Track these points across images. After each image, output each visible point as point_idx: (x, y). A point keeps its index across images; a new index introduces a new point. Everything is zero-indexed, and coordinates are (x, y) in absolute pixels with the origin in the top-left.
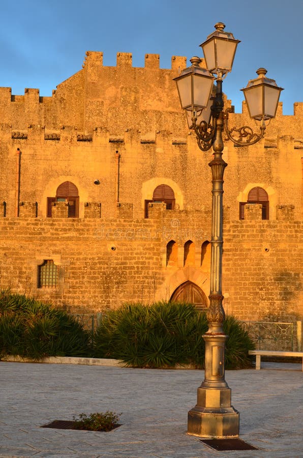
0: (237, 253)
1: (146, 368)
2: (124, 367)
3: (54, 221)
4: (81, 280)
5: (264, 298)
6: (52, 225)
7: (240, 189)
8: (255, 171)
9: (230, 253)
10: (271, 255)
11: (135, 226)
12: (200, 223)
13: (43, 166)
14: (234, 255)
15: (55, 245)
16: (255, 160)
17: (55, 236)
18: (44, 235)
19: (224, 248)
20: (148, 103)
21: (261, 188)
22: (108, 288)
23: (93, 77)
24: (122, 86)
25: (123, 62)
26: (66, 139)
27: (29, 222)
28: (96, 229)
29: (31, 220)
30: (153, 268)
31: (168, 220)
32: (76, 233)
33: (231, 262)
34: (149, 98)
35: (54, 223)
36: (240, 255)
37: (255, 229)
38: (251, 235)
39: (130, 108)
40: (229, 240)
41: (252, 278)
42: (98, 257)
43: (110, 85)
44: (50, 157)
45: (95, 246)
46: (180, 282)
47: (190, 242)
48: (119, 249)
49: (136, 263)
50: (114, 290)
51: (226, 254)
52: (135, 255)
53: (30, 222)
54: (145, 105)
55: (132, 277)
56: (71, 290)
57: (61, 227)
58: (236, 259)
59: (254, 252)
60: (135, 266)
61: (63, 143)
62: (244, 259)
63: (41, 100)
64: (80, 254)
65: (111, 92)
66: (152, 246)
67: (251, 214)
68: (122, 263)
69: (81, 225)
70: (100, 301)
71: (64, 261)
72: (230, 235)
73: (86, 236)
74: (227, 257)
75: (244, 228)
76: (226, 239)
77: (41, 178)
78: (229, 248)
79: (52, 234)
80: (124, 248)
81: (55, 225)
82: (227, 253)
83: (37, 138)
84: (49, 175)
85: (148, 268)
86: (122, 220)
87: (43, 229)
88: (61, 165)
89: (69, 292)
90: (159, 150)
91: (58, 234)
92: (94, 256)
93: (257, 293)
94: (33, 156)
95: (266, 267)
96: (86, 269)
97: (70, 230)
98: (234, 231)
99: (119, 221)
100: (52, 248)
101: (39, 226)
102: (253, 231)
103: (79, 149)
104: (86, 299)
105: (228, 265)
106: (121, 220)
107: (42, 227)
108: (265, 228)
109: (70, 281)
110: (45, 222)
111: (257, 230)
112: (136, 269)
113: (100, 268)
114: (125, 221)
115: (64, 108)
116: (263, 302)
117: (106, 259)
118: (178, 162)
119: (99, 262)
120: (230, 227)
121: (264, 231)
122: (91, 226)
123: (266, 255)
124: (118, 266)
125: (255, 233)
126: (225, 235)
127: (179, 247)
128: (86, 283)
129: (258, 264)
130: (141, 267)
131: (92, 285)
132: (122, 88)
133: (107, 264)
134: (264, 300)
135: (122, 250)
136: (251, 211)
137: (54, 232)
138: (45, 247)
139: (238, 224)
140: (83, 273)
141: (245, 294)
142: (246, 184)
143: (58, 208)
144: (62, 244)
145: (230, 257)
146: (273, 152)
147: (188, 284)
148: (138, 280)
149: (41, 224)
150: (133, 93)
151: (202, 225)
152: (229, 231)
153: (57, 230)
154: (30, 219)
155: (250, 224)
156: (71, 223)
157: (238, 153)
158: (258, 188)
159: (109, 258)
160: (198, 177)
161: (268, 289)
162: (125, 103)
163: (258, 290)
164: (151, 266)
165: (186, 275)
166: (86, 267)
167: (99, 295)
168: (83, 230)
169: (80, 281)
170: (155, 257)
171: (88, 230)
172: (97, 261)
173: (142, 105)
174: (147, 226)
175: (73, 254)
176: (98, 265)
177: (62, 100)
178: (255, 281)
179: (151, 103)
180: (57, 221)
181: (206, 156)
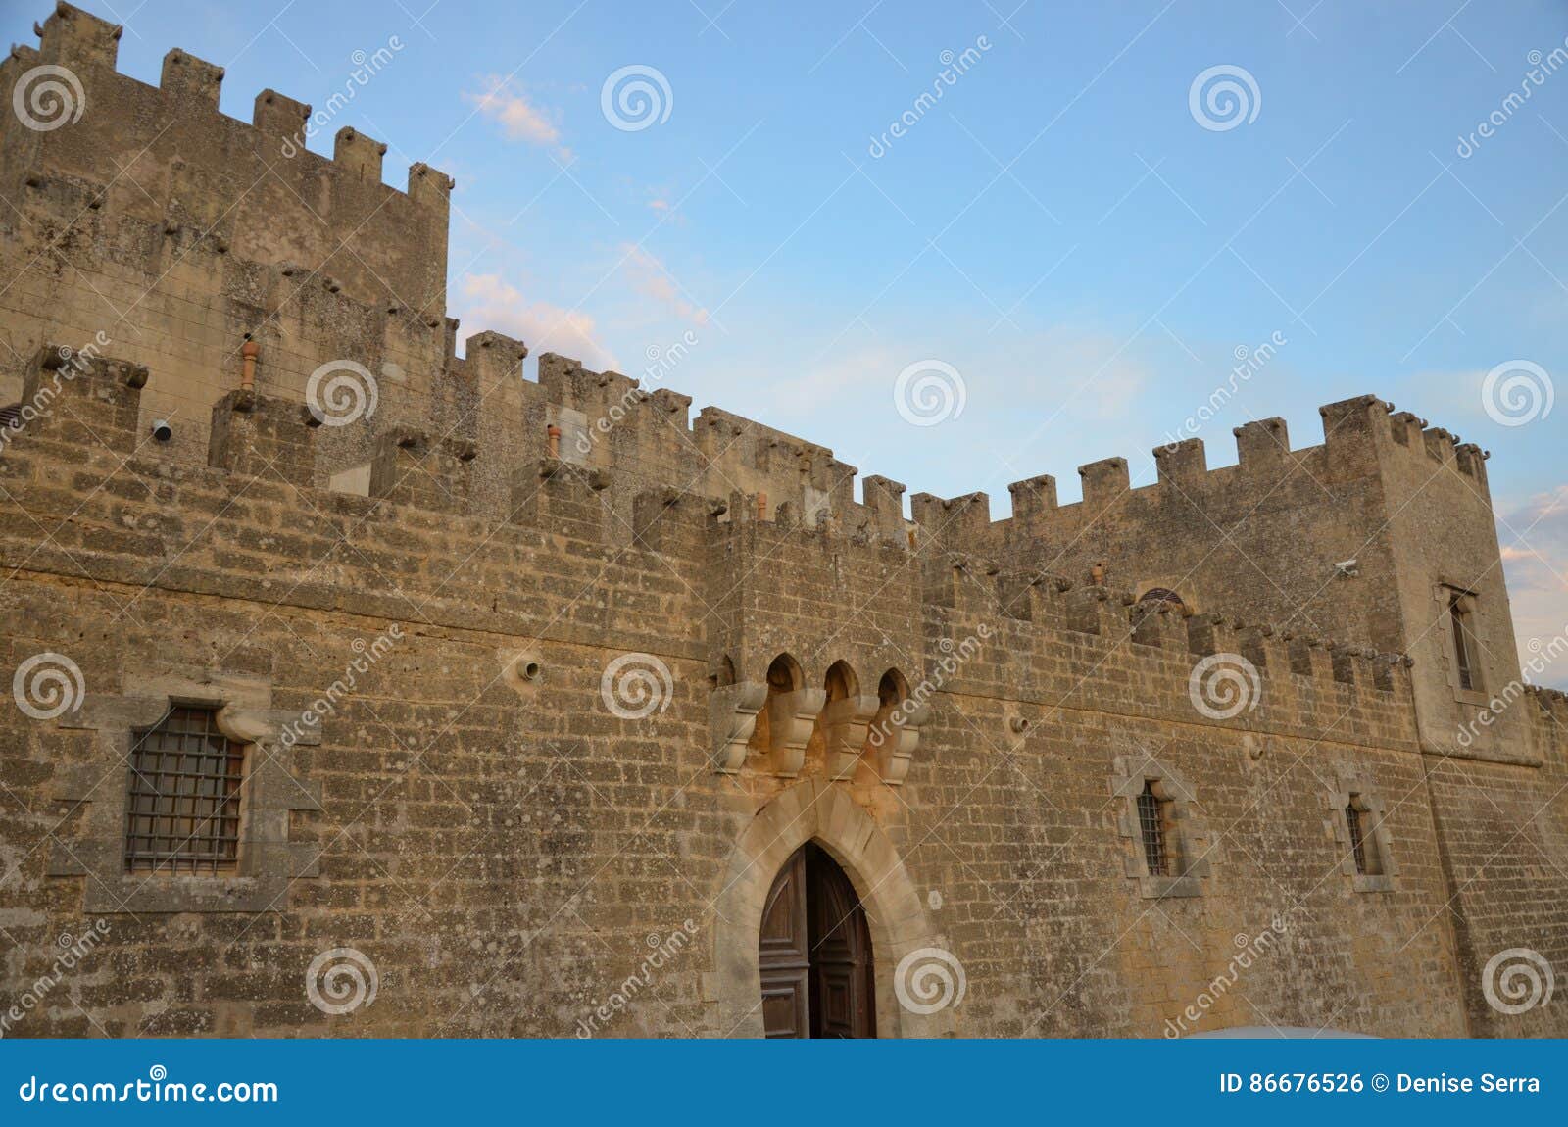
0: (944, 730)
3: (236, 488)
4: (378, 826)
5: (1034, 907)
6: (224, 508)
9: (925, 729)
10: (1027, 748)
11: (613, 577)
12: (869, 596)
14: (937, 738)
15: (237, 623)
17: (237, 573)
18: (176, 559)
20: (261, 243)
22: (511, 870)
24: (177, 158)
25: (190, 83)
27: (88, 468)
28: (448, 564)
29: (104, 463)
30: (687, 779)
31: (767, 565)
32: (353, 571)
34: (267, 227)
35: (237, 500)
38: (972, 667)
41: (994, 831)
42: (459, 708)
43: (137, 144)
45: (444, 649)
46: (793, 845)
47: (842, 669)
48: (548, 678)
49: (622, 749)
50: (539, 881)
53: (97, 472)
54: (253, 245)
55: (610, 817)
56: (326, 882)
57: (276, 527)
58: (944, 754)
59: (985, 731)
60: (621, 763)
62: (966, 757)
64: (369, 683)
66: (678, 676)
67: (967, 590)
68: (565, 748)
69: (378, 533)
70: (477, 944)
71: (289, 715)
73: (398, 592)
75: (954, 639)
79: (225, 560)
80: (569, 672)
81: (245, 511)
85: (670, 776)
86: (561, 542)
87: (173, 525)
89: (317, 896)
91: (259, 565)
92: (439, 702)
93: (1015, 889)
95: (1023, 788)
96: (400, 765)
97: (319, 550)
98: (929, 648)
99: (550, 543)
100: (221, 637)
101: (151, 505)
104: (406, 936)
105: (926, 775)
106: (556, 538)
107: (171, 510)
108: (1003, 648)
109: (321, 829)
110: (188, 486)
111: (984, 651)
112: (623, 778)
113: (471, 766)
114: (572, 548)
117: (492, 723)
119: (463, 734)
120: (919, 628)
121: (1002, 657)
122: (427, 547)
123: (1017, 744)
124: (550, 762)
125: (981, 661)
127: (808, 684)
128: (402, 846)
129: (1002, 778)
130: (644, 770)
131: (433, 854)
133: (501, 748)
134: (1036, 913)
135: (560, 682)
137: (234, 547)
138: (180, 629)
139: (938, 622)
140: (388, 791)
141: (984, 892)
143: (262, 426)
144: (275, 624)
148: (637, 830)
149: (166, 495)
150: (215, 196)
151: (875, 604)
153: (249, 539)
155: (969, 626)
156: (325, 515)
161: (1040, 873)
163: (1015, 878)
164: (682, 767)
165: (805, 812)
166: (402, 757)
167: (471, 912)
168: (385, 561)
169: (372, 834)
170: (692, 727)
171: (411, 566)
172: (451, 729)
173: (241, 241)
174: (656, 583)
176: (460, 752)
178: (1003, 842)
179: (270, 246)
180: (255, 492)
181: (529, 427)
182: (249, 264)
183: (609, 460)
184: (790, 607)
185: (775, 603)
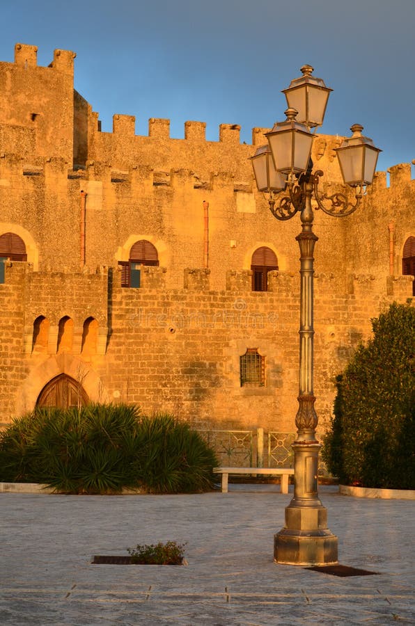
0: (132, 334)
1: (83, 494)
2: (52, 493)
5: (168, 397)
7: (119, 243)
8: (141, 217)
9: (122, 334)
10: (177, 338)
12: (82, 292)
14: (127, 337)
16: (139, 201)
19: (113, 327)
21: (148, 242)
30: (12, 356)
31: (35, 287)
33: (123, 348)
36: (135, 337)
37: (156, 302)
38: (151, 309)
40: (120, 317)
41: (152, 370)
46: (52, 375)
47: (66, 318)
51: (116, 336)
58: (129, 343)
59: (154, 333)
62: (141, 344)
66: (10, 323)
67: (150, 280)
72: (121, 309)
74: (117, 340)
75: (142, 300)
76: (116, 315)
78: (120, 327)
82: (118, 334)
85: (5, 355)
93: (159, 391)
95: (171, 354)
98: (127, 304)
102: (154, 303)
105: (119, 351)
108: (170, 301)
111: (158, 303)
116: (167, 403)
118: (32, 200)
120: (122, 297)
121: (168, 304)
123: (171, 337)
125: (156, 307)
126: (115, 310)
127: (52, 325)
129: (160, 351)
134: (169, 400)
136: (151, 276)
139: (133, 294)
141: (142, 392)
142: (127, 236)
145: (122, 341)
146: (165, 192)
147: (62, 377)
151: (84, 295)
152: (121, 303)
155: (150, 294)
157: (117, 191)
158: (145, 242)
160: (60, 223)
161: (174, 386)
163: (160, 387)
164: (10, 352)
165: (59, 365)
170: (15, 339)
174: (3, 294)
178: (156, 374)
181: (71, 193)
183: (115, 200)
184: (45, 300)
185: (39, 299)
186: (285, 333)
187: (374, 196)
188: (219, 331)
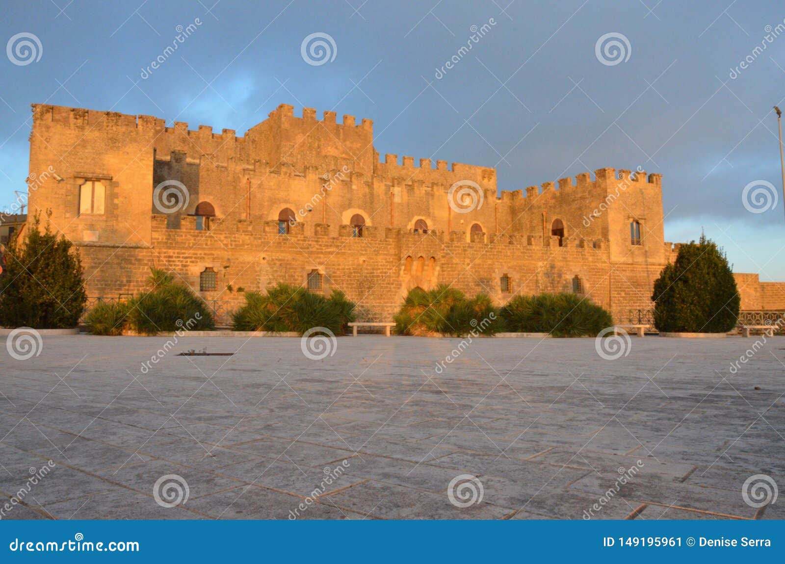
3: (318, 238)
6: (317, 241)
7: (410, 220)
8: (419, 207)
10: (470, 268)
11: (379, 244)
12: (428, 243)
13: (268, 194)
14: (448, 267)
15: (320, 258)
16: (418, 199)
17: (319, 250)
18: (311, 250)
20: (328, 150)
21: (423, 220)
22: (362, 292)
23: (285, 125)
24: (308, 134)
25: (309, 115)
26: (286, 173)
27: (299, 238)
30: (393, 277)
31: (406, 241)
32: (336, 248)
33: (446, 273)
34: (329, 146)
36: (452, 267)
37: (460, 249)
38: (457, 253)
39: (314, 152)
42: (353, 268)
43: (299, 133)
44: (273, 187)
45: (351, 259)
46: (413, 288)
47: (421, 257)
48: (368, 262)
49: (381, 273)
52: (380, 267)
54: (326, 151)
55: (379, 283)
57: (324, 243)
58: (449, 270)
59: (460, 266)
60: (380, 275)
61: (283, 176)
63: (236, 139)
64: (339, 265)
65: (300, 139)
66: (391, 260)
68: (371, 273)
71: (328, 270)
72: (444, 253)
73: (343, 251)
74: (443, 269)
75: (454, 248)
76: (442, 256)
77: (266, 204)
78: (444, 262)
79: (317, 249)
80: (372, 261)
81: (320, 241)
82: (443, 266)
83: (263, 171)
84: (273, 202)
85: (390, 277)
86: (369, 239)
87: (310, 245)
88: (282, 194)
90: (354, 187)
91: (322, 249)
92: (350, 267)
94: (260, 186)
97: (331, 246)
98: (447, 250)
100: (318, 260)
101: (307, 242)
103: (296, 182)
105: (444, 275)
107: (310, 243)
109: (333, 286)
112: (381, 277)
113: (355, 276)
114: (372, 240)
115: (256, 148)
117: (358, 270)
118: (368, 197)
119: (354, 272)
122: (347, 243)
123: (468, 268)
124: (368, 275)
125: (460, 252)
127: (414, 260)
128: (345, 288)
130: (385, 276)
131: (349, 289)
132: (308, 136)
133: (360, 274)
135: (370, 263)
136: (457, 236)
137: (319, 247)
138: (312, 259)
140: (343, 280)
142: (413, 217)
143: (321, 228)
144: (325, 257)
145: (445, 269)
147: (418, 288)
148: (383, 285)
149: (309, 241)
150: (317, 141)
151: (430, 245)
153: (321, 245)
154: (299, 236)
156: (332, 240)
157: (408, 193)
159: (361, 269)
162: (311, 148)
164: (392, 275)
165: (416, 282)
166: (345, 276)
167: (356, 298)
172: (352, 271)
173: (323, 150)
174: (388, 244)
175: (334, 265)
176: (353, 274)
177: (254, 141)
179: (330, 150)
180: (321, 238)
181: (386, 194)
182: (326, 156)
183: (407, 198)
184: (411, 247)
185: (408, 247)
186: (520, 266)
187: (531, 198)
188: (490, 264)
